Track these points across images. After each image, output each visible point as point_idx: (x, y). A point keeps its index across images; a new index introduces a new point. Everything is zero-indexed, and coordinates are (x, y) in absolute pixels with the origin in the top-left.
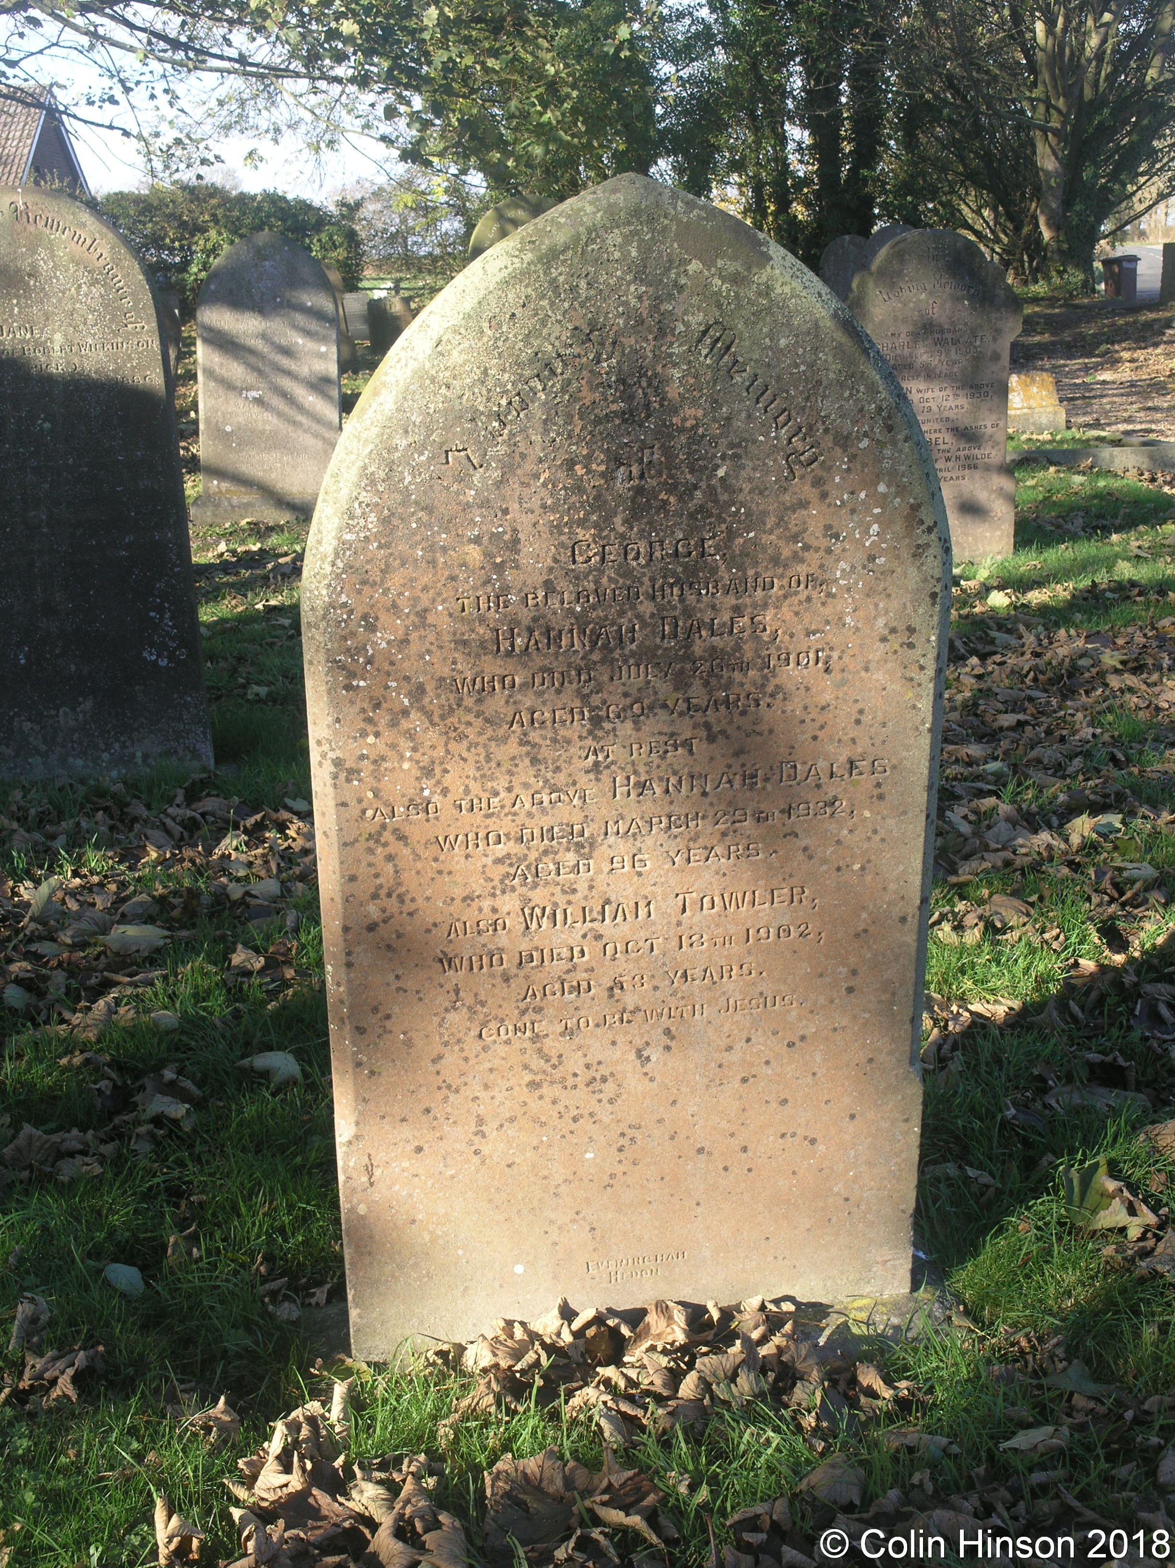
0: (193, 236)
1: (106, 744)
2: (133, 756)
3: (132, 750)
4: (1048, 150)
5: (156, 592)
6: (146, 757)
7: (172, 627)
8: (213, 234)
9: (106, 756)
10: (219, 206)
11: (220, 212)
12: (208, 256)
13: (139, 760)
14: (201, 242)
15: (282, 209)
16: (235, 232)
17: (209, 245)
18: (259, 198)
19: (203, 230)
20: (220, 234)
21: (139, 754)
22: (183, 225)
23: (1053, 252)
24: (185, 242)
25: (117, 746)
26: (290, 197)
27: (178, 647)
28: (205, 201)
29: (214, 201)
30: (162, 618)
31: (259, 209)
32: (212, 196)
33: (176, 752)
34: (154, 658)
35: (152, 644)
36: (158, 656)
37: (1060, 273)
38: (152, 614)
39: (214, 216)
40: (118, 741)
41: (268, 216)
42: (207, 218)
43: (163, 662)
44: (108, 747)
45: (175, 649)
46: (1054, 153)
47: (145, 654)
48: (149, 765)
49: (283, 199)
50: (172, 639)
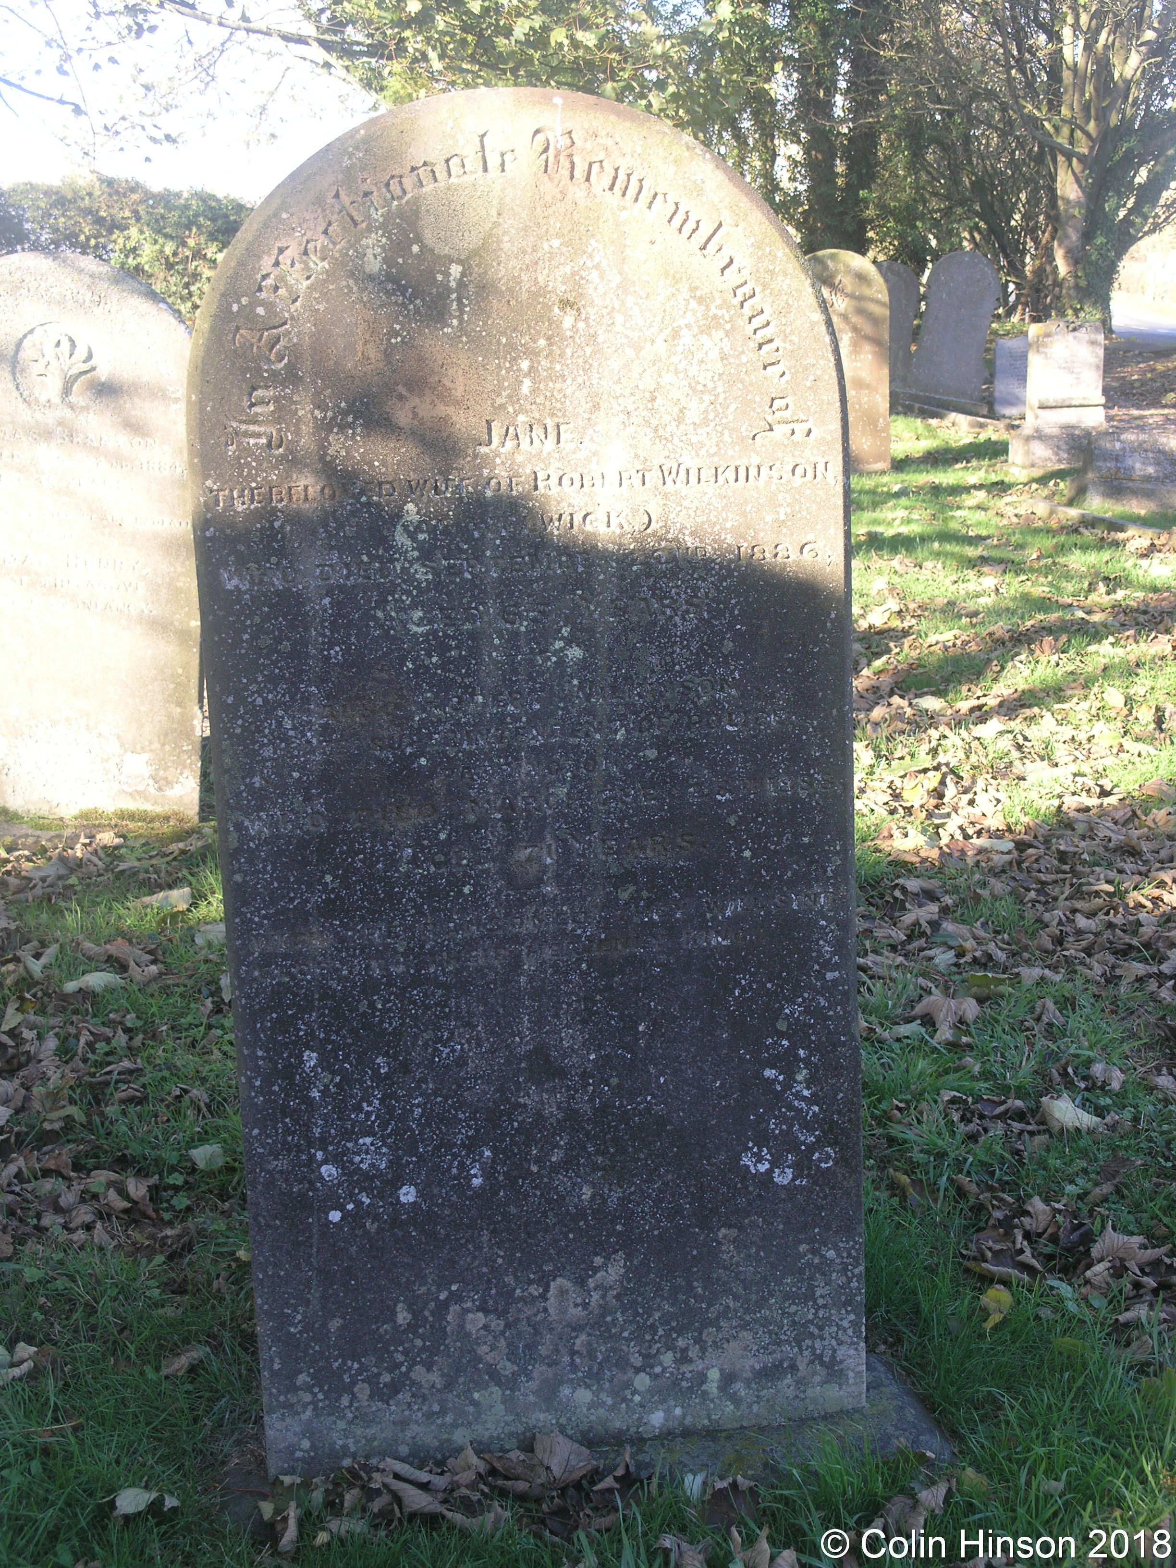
0: (111, 233)
1: (646, 1356)
2: (702, 1378)
3: (699, 1366)
4: (1071, 178)
5: (782, 1026)
6: (728, 1379)
7: (813, 1100)
8: (133, 232)
9: (642, 1381)
10: (141, 202)
11: (141, 209)
12: (127, 256)
13: (712, 1387)
14: (121, 241)
15: (211, 208)
16: (159, 231)
17: (131, 244)
18: (185, 195)
19: (123, 228)
20: (142, 232)
21: (714, 1375)
22: (99, 221)
23: (1069, 288)
24: (102, 240)
25: (668, 1358)
26: (220, 195)
27: (818, 1144)
28: (125, 196)
29: (135, 197)
30: (788, 1085)
31: (187, 207)
32: (133, 190)
33: (793, 1368)
34: (763, 1167)
35: (762, 1139)
36: (774, 1164)
37: (1076, 312)
38: (769, 1073)
39: (136, 212)
40: (671, 1348)
41: (196, 215)
42: (127, 214)
43: (783, 1177)
44: (649, 1361)
45: (811, 1149)
46: (1077, 180)
47: (746, 1160)
48: (736, 1400)
49: (213, 197)
50: (807, 1126)
